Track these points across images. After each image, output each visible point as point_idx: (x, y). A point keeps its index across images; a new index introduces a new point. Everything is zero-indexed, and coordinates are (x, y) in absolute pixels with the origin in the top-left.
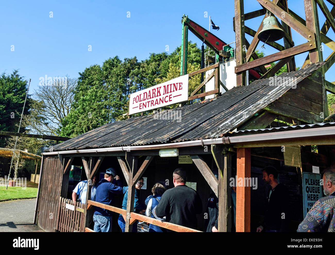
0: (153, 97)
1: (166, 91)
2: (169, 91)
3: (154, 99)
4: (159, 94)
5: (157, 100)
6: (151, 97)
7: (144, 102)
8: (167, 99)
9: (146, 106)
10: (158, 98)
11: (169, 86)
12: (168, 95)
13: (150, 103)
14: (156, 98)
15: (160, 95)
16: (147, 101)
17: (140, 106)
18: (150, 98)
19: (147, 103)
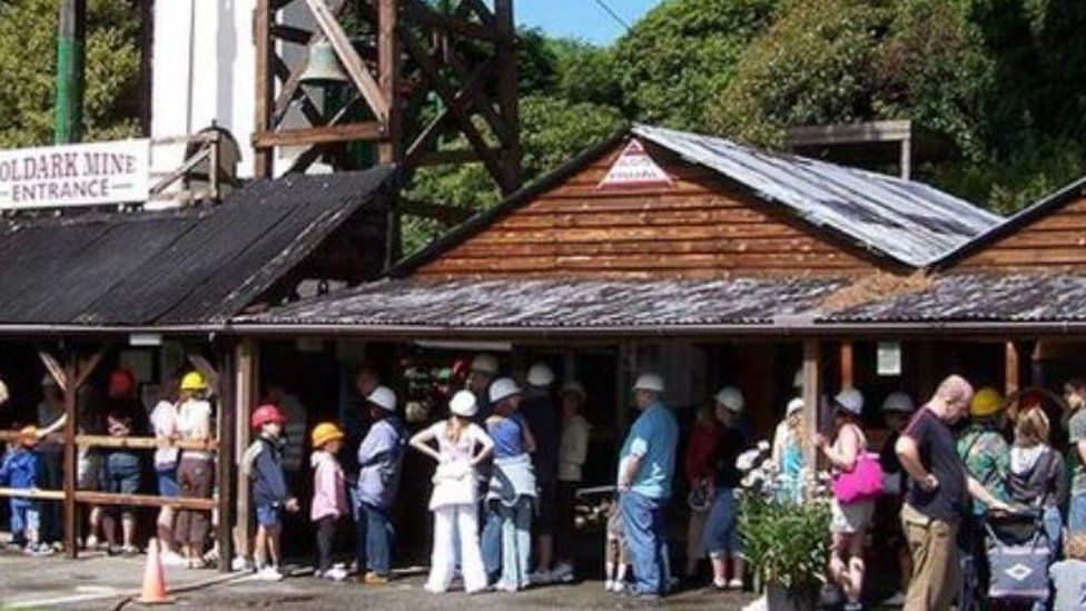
0: (54, 175)
1: (91, 170)
2: (101, 170)
3: (60, 181)
4: (71, 171)
5: (66, 185)
6: (50, 173)
7: (29, 184)
8: (96, 188)
9: (33, 196)
10: (71, 180)
11: (101, 159)
12: (100, 178)
13: (46, 190)
14: (64, 179)
15: (75, 174)
16: (35, 181)
17: (16, 193)
18: (46, 176)
19: (38, 190)
